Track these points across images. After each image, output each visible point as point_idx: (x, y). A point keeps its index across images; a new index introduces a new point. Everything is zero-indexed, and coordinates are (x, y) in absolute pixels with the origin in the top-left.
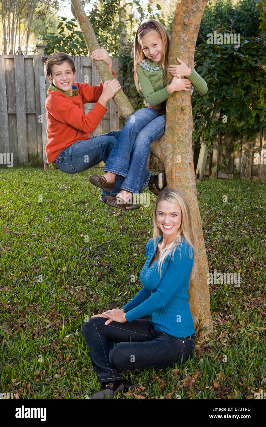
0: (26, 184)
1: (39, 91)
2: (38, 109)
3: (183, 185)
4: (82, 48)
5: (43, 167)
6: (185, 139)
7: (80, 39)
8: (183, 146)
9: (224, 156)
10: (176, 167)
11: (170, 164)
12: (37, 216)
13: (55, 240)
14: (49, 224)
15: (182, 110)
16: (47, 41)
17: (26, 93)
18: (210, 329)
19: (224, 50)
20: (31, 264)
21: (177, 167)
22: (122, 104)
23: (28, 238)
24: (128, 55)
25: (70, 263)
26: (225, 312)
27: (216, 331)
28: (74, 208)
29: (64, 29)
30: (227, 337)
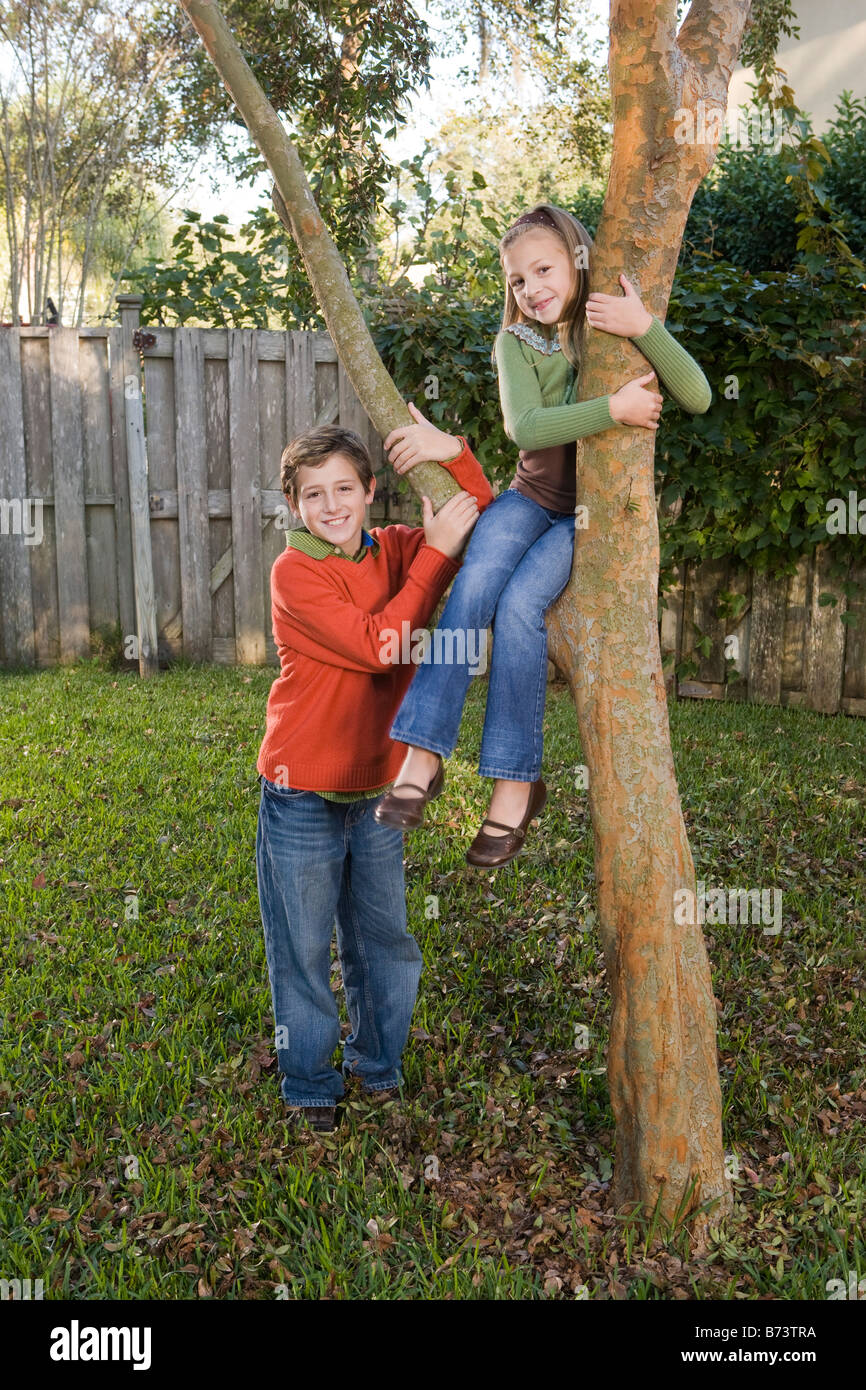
0: (89, 726)
1: (125, 435)
2: (121, 491)
3: (633, 745)
4: (248, 304)
5: (137, 669)
6: (639, 600)
7: (241, 276)
8: (632, 623)
9: (696, 630)
10: (611, 688)
11: (591, 678)
12: (134, 828)
13: (197, 909)
14: (175, 854)
15: (629, 509)
16: (141, 281)
17: (85, 441)
18: (726, 1203)
19: (693, 311)
20: (133, 992)
21: (615, 687)
22: (436, 490)
23: (114, 905)
24: (397, 326)
25: (253, 985)
26: (764, 1141)
27: (743, 1208)
28: (246, 801)
29: (194, 246)
30: (780, 1228)
